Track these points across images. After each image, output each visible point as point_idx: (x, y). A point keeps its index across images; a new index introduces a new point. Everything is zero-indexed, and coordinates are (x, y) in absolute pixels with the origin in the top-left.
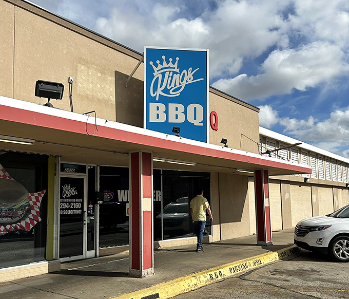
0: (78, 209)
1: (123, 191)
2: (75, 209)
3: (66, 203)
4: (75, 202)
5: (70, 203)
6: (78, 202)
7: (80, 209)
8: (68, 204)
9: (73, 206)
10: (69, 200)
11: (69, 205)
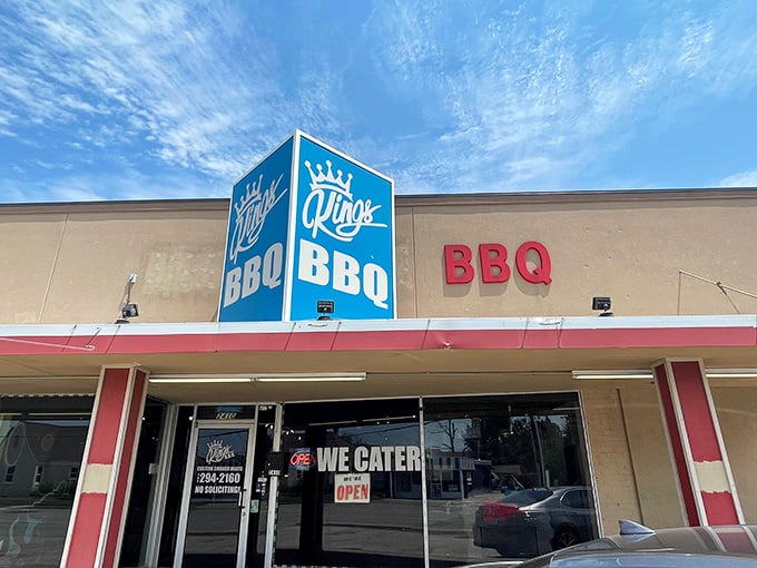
0: (234, 484)
1: (327, 450)
2: (229, 484)
3: (211, 473)
4: (230, 472)
5: (218, 473)
6: (235, 473)
7: (238, 485)
8: (214, 474)
9: (224, 480)
10: (218, 469)
11: (217, 476)
